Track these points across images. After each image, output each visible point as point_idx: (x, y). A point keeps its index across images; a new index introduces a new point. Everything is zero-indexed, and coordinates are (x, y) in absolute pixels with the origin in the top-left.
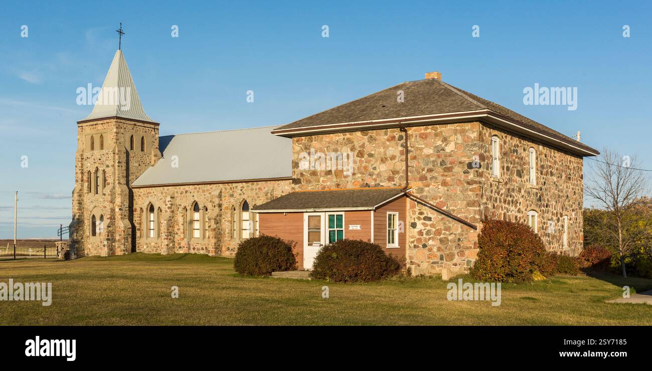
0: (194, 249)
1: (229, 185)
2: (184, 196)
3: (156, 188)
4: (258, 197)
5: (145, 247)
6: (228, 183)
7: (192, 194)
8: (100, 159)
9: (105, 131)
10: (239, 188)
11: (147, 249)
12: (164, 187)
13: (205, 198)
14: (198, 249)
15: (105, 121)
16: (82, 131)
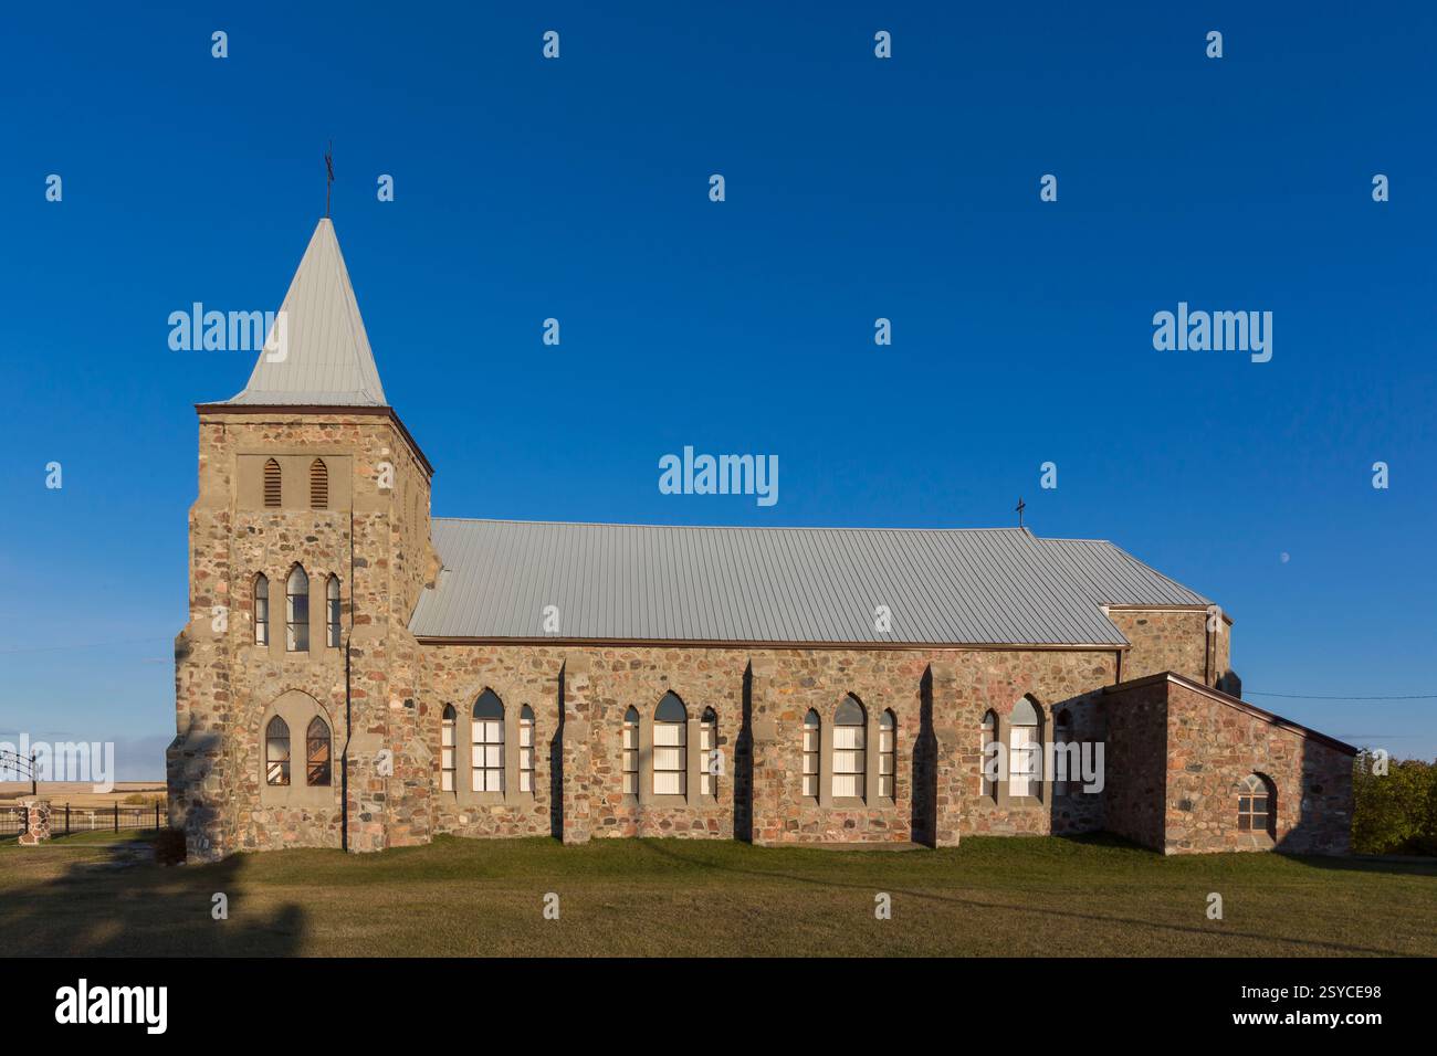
0: (665, 824)
1: (800, 655)
2: (626, 677)
3: (514, 649)
4: (899, 691)
5: (463, 820)
6: (795, 647)
7: (659, 672)
8: (310, 539)
9: (338, 449)
10: (833, 663)
11: (473, 827)
12: (546, 648)
13: (709, 686)
14: (680, 826)
15: (339, 419)
16: (221, 440)
